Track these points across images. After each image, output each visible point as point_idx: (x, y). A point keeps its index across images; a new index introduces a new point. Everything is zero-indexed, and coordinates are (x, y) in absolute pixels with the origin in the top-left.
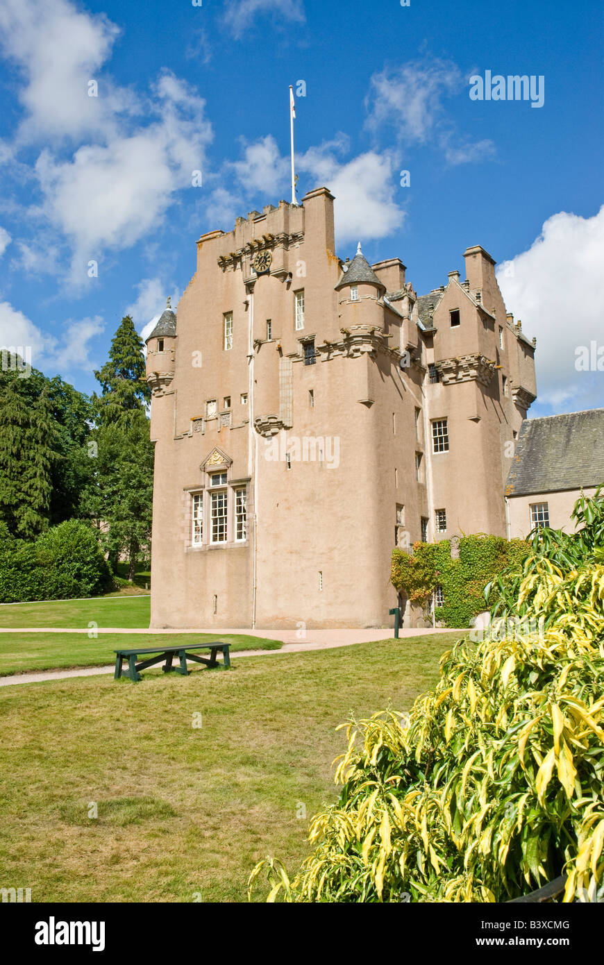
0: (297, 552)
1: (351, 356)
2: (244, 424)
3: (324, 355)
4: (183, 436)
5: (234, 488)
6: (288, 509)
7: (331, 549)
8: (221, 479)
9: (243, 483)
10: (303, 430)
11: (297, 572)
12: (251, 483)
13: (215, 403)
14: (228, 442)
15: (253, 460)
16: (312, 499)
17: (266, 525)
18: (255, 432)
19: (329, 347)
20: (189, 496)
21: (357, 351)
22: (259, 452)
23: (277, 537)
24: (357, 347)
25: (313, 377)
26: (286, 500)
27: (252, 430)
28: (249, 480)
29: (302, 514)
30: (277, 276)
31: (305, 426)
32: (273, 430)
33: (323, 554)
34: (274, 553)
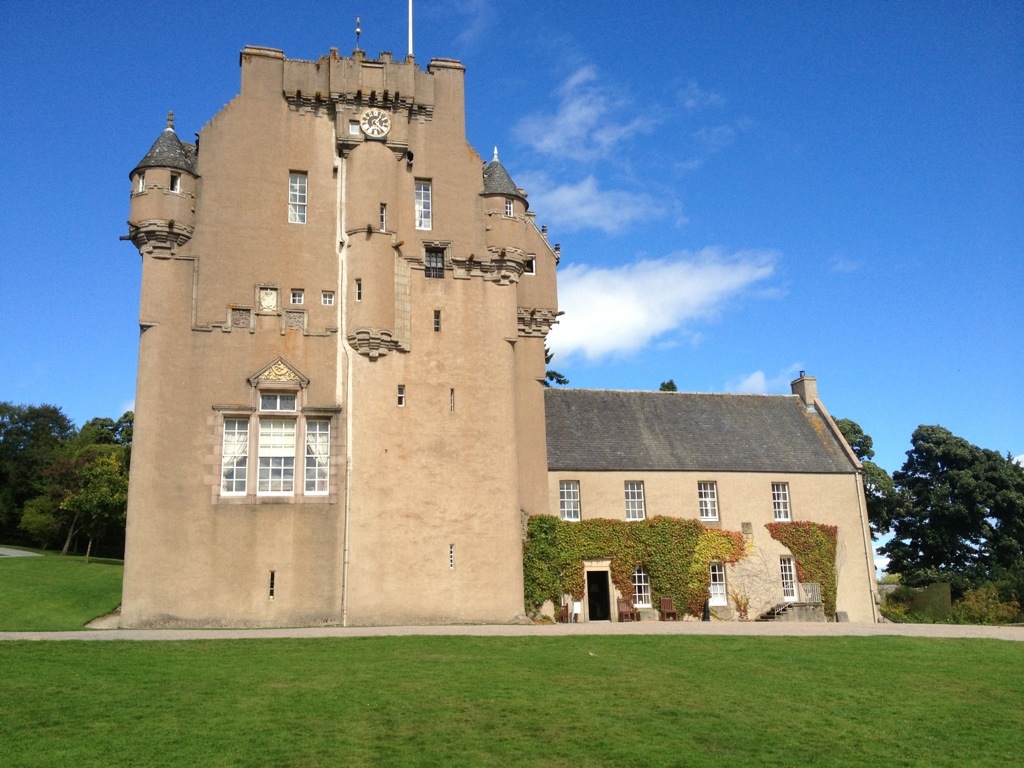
0: (417, 517)
1: (496, 281)
2: (329, 333)
3: (460, 272)
4: (211, 329)
5: (308, 418)
6: (403, 457)
7: (469, 517)
8: (278, 400)
9: (329, 414)
10: (426, 358)
11: (415, 543)
12: (341, 415)
13: (274, 293)
14: (299, 353)
15: (343, 384)
16: (439, 449)
17: (365, 476)
18: (349, 348)
19: (471, 263)
20: (221, 420)
21: (504, 277)
22: (354, 375)
23: (385, 493)
24: (508, 274)
25: (440, 294)
26: (399, 446)
27: (342, 344)
28: (338, 411)
29: (425, 467)
30: (394, 149)
31: (429, 354)
32: (382, 350)
33: (456, 521)
34: (379, 516)
